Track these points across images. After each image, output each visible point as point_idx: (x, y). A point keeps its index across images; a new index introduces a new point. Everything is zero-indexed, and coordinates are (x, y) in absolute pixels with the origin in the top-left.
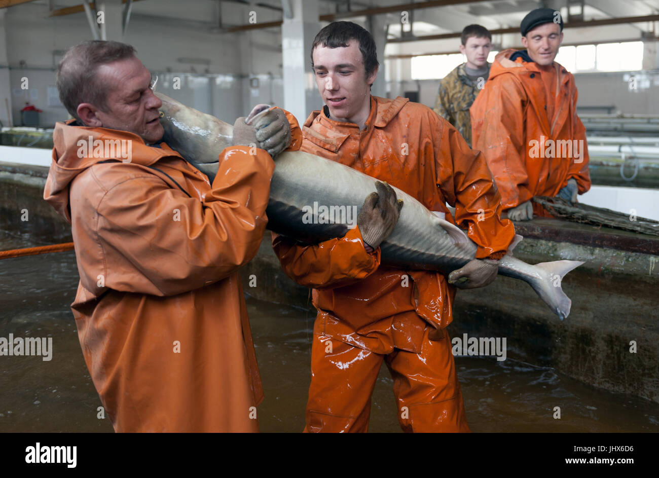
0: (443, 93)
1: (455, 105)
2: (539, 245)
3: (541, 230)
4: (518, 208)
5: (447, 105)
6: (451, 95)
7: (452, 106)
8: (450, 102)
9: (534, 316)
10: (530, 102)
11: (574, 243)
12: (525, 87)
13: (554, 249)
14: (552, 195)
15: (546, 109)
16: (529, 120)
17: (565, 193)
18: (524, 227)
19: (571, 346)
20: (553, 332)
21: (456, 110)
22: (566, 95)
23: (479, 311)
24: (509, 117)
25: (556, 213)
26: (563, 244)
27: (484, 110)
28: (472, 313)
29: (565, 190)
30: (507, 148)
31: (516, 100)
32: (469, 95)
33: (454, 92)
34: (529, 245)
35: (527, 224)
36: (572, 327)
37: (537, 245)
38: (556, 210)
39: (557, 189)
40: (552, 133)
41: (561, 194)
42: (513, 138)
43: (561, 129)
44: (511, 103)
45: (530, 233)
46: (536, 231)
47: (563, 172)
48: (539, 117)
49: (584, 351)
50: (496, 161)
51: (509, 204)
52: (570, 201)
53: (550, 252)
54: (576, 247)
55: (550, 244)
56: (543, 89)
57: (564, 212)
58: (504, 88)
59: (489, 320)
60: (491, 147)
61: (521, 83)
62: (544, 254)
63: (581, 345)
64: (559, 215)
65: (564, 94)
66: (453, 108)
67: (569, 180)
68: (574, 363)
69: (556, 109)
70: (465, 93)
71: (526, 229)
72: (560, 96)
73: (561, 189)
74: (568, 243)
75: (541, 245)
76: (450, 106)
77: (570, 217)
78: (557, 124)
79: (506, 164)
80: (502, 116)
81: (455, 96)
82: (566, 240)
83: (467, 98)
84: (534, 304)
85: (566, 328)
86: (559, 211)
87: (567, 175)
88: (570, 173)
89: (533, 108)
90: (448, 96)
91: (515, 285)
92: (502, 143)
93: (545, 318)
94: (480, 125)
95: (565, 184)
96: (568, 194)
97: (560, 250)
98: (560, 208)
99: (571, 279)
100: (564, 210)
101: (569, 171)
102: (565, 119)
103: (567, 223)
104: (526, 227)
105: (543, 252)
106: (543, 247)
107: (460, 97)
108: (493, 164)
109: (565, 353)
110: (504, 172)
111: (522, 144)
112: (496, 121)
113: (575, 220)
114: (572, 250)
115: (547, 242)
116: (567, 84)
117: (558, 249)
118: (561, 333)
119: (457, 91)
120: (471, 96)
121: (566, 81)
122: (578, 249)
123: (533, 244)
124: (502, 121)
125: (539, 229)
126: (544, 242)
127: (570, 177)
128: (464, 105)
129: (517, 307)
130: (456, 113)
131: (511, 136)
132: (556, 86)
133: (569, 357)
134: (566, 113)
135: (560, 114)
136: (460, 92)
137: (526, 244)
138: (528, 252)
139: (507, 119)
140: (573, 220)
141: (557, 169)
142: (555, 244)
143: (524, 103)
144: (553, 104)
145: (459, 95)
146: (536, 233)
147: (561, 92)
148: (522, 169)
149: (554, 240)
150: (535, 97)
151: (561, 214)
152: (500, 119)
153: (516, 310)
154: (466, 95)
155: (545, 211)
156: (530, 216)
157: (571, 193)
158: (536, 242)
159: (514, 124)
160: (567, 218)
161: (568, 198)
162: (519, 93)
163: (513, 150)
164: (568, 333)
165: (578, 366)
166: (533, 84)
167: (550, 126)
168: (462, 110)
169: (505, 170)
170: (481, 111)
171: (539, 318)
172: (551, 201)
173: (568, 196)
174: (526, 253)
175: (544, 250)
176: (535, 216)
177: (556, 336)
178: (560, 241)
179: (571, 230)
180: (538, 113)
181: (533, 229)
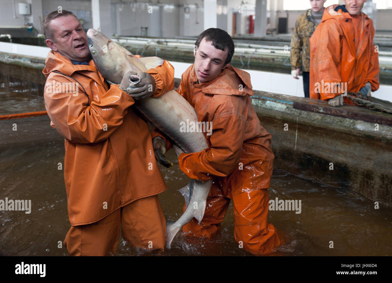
0: (297, 25)
1: (303, 33)
2: (345, 121)
3: (347, 112)
4: (335, 99)
5: (299, 33)
6: (301, 26)
7: (301, 33)
8: (301, 31)
9: (340, 162)
10: (345, 37)
11: (365, 121)
12: (342, 28)
13: (353, 124)
14: (356, 91)
15: (354, 40)
16: (344, 47)
17: (363, 90)
18: (337, 111)
19: (360, 179)
20: (351, 171)
21: (303, 36)
22: (367, 32)
23: (309, 157)
24: (332, 44)
25: (356, 103)
26: (359, 121)
27: (318, 40)
28: (305, 158)
29: (364, 89)
30: (330, 63)
31: (337, 36)
32: (312, 27)
33: (303, 25)
34: (339, 121)
35: (339, 109)
36: (362, 169)
37: (344, 121)
38: (356, 101)
39: (359, 88)
40: (357, 55)
41: (361, 91)
42: (334, 58)
43: (362, 53)
44: (333, 37)
45: (340, 114)
46: (344, 113)
47: (363, 78)
48: (350, 45)
49: (367, 183)
50: (323, 71)
51: (330, 96)
52: (366, 95)
53: (351, 125)
54: (366, 123)
55: (352, 121)
56: (353, 29)
57: (361, 103)
58: (330, 28)
59: (315, 162)
60: (320, 62)
61: (340, 25)
62: (348, 126)
63: (366, 179)
64: (358, 104)
65: (365, 32)
66: (302, 35)
67: (366, 83)
68: (361, 189)
69: (360, 41)
70: (309, 26)
71: (338, 112)
72: (363, 33)
73: (361, 88)
74: (362, 121)
75: (347, 121)
76: (300, 33)
77: (364, 106)
78: (360, 50)
79: (329, 73)
80: (328, 45)
81: (304, 28)
82: (361, 120)
83: (310, 29)
84: (341, 155)
85: (358, 169)
86: (358, 102)
87: (365, 80)
88: (367, 79)
89: (346, 40)
90: (300, 27)
91: (330, 143)
92: (327, 60)
93: (346, 163)
94: (315, 49)
95: (364, 85)
96: (366, 91)
97: (357, 125)
98: (358, 100)
99: (362, 142)
100: (361, 101)
101: (366, 78)
102: (366, 47)
103: (363, 109)
104: (339, 110)
105: (347, 126)
106: (347, 123)
107: (306, 29)
108: (321, 72)
109: (357, 183)
110: (327, 77)
111: (339, 60)
112: (324, 47)
113: (368, 108)
114: (364, 125)
115: (350, 120)
116: (368, 26)
117: (356, 124)
118: (355, 172)
119: (305, 24)
120: (313, 28)
121: (367, 24)
122: (368, 125)
123: (341, 120)
124: (328, 47)
125: (346, 112)
126: (348, 120)
127: (367, 81)
128: (308, 34)
129: (331, 156)
130: (303, 38)
131: (333, 57)
132: (361, 27)
133: (358, 185)
134: (366, 44)
135: (363, 43)
136: (307, 25)
137: (337, 120)
138: (339, 125)
139: (330, 47)
140: (366, 107)
141: (359, 76)
142: (354, 121)
143: (341, 37)
144: (359, 37)
145: (306, 27)
146: (344, 114)
147: (364, 31)
148: (338, 76)
149: (354, 119)
150: (348, 33)
151: (359, 103)
152: (326, 46)
153: (330, 158)
154: (310, 27)
155: (351, 101)
156: (342, 104)
157: (367, 91)
158: (343, 119)
159: (335, 49)
160: (363, 106)
161: (365, 94)
162: (339, 31)
163: (333, 65)
164: (359, 172)
165: (363, 191)
166: (348, 26)
167: (356, 51)
168: (306, 37)
169: (328, 76)
170: (316, 41)
171: (343, 163)
172: (354, 95)
173: (365, 92)
174: (337, 125)
175: (348, 124)
176: (345, 104)
177: (352, 173)
178: (357, 120)
179: (364, 113)
180: (349, 44)
181: (343, 112)
